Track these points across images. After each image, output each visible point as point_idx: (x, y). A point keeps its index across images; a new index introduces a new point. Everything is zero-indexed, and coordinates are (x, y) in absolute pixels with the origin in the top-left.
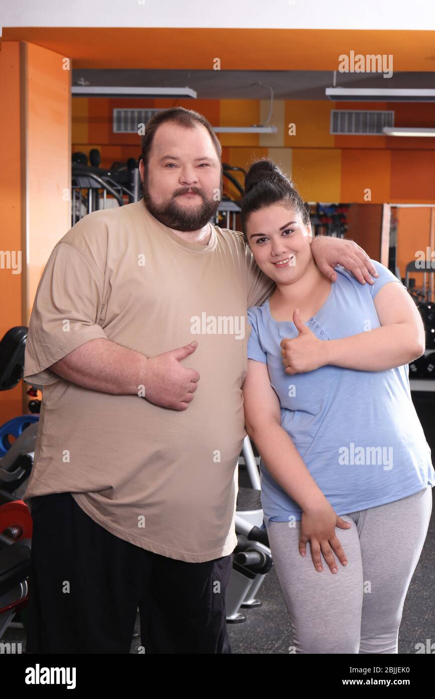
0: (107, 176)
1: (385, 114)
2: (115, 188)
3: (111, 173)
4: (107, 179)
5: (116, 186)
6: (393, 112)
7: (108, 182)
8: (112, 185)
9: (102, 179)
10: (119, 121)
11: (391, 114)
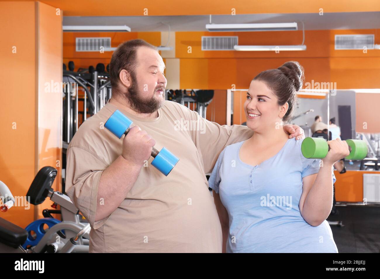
0: (79, 76)
1: (233, 38)
2: (84, 83)
3: (81, 75)
4: (79, 78)
5: (83, 82)
6: (237, 37)
7: (80, 80)
8: (82, 81)
9: (77, 78)
10: (79, 45)
11: (236, 38)
